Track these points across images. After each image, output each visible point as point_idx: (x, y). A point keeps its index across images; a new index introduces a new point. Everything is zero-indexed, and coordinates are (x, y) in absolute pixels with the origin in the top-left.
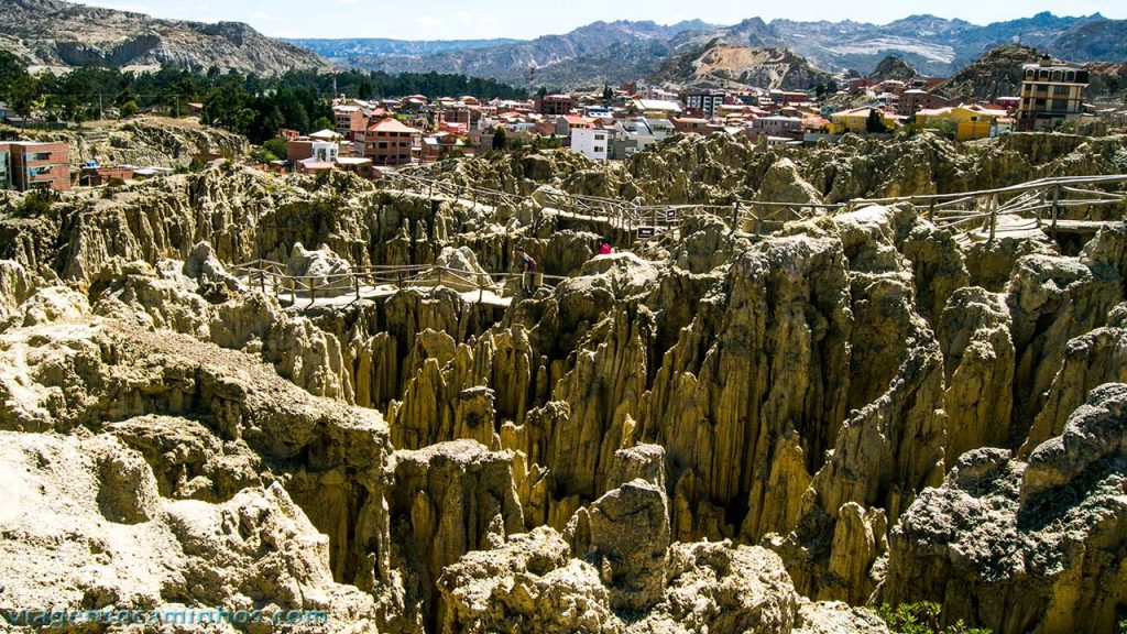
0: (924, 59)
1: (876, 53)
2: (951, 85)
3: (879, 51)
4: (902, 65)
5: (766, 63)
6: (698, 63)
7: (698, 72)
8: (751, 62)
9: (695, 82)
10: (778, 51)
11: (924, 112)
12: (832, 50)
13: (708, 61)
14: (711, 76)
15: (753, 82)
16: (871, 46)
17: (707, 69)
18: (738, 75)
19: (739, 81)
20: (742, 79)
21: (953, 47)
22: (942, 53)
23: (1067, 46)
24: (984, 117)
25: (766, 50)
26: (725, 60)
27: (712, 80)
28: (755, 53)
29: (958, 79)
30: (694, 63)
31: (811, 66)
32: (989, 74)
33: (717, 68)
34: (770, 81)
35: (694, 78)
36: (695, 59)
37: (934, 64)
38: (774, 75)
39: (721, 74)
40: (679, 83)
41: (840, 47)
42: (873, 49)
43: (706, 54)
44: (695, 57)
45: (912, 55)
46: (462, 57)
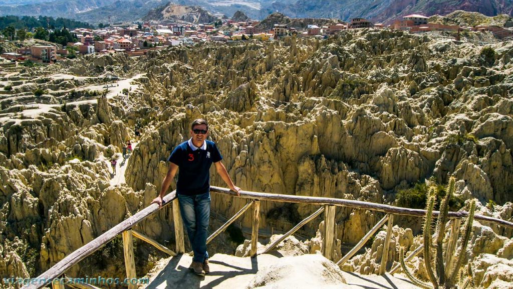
0: (249, 8)
1: (230, 6)
2: (260, 25)
3: (231, 5)
4: (243, 15)
5: (191, 12)
6: (164, 12)
7: (165, 16)
8: (185, 12)
9: (164, 20)
10: (196, 7)
11: (255, 35)
12: (212, 4)
13: (168, 11)
14: (170, 18)
15: (187, 20)
16: (228, 2)
17: (167, 15)
18: (181, 17)
19: (181, 20)
20: (183, 19)
21: (260, 3)
22: (256, 6)
23: (301, 4)
24: (268, 36)
25: (191, 7)
26: (175, 11)
27: (171, 19)
28: (186, 8)
29: (262, 23)
30: (162, 12)
31: (209, 13)
32: (270, 21)
33: (172, 14)
34: (194, 20)
35: (163, 18)
36: (162, 11)
37: (253, 10)
38: (195, 17)
39: (174, 17)
40: (157, 20)
41: (215, 3)
42: (229, 4)
43: (166, 8)
44: (162, 9)
45: (244, 6)
46: (40, 7)
